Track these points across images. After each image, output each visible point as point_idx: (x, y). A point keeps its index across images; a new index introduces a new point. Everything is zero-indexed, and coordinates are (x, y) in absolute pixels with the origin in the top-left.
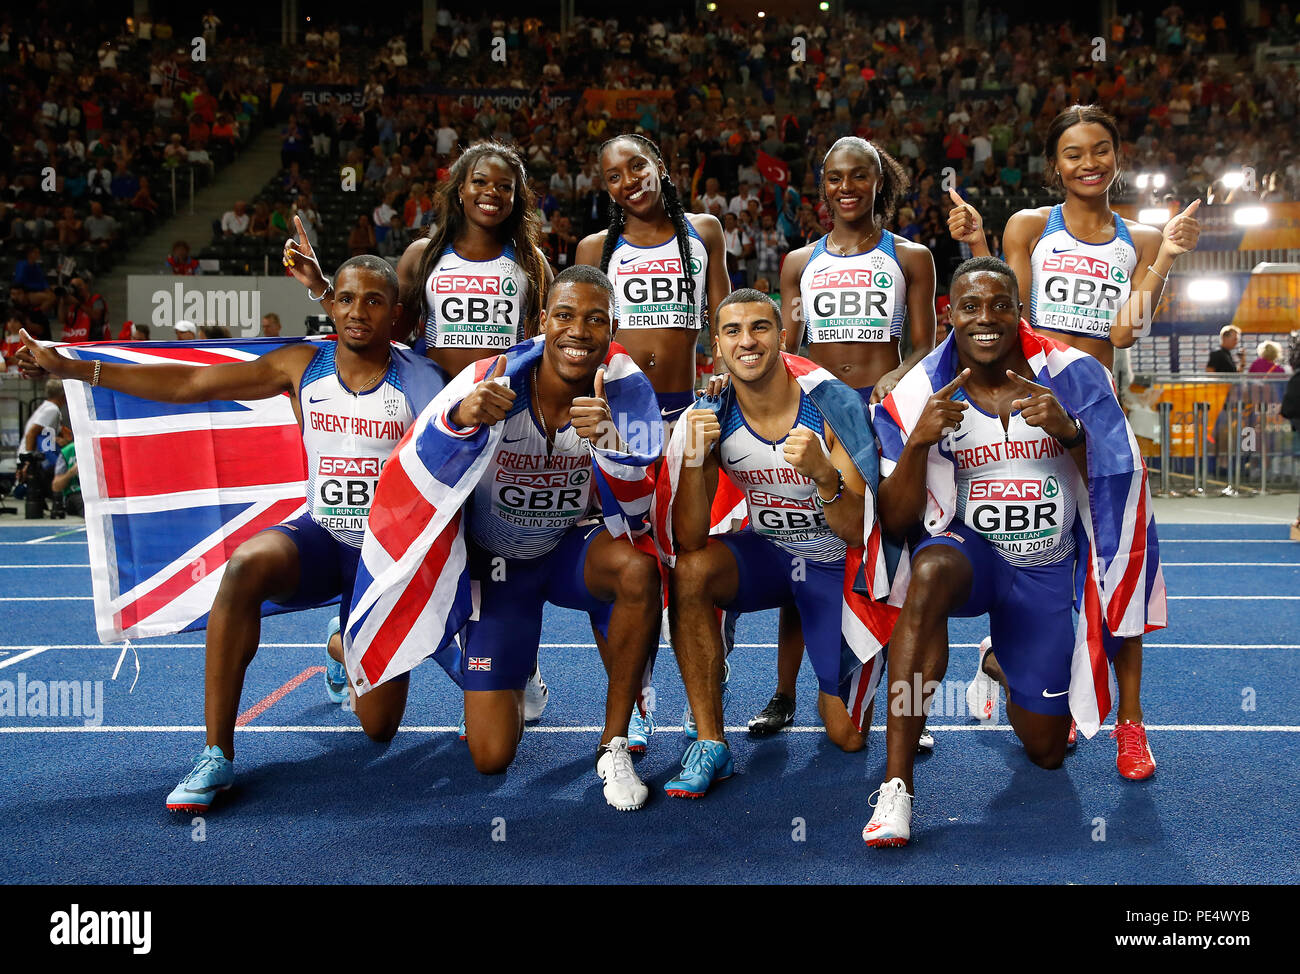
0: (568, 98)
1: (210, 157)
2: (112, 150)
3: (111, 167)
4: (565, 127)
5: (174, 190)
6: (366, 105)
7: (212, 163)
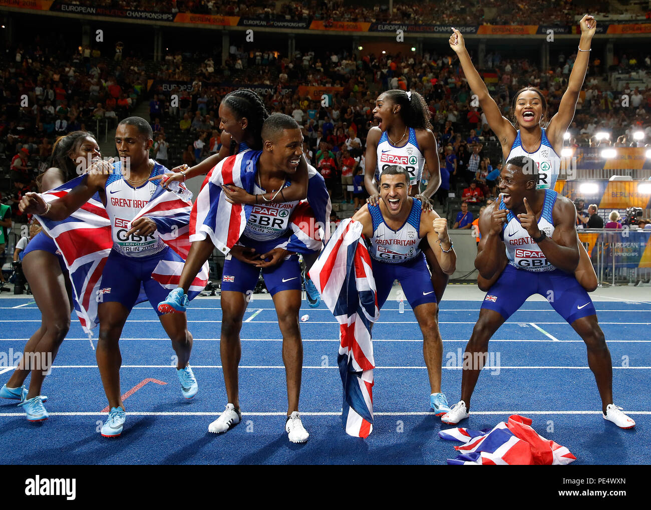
0: (291, 90)
1: (116, 115)
2: (68, 110)
3: (67, 119)
4: (289, 103)
5: (98, 130)
6: (193, 91)
7: (117, 117)
